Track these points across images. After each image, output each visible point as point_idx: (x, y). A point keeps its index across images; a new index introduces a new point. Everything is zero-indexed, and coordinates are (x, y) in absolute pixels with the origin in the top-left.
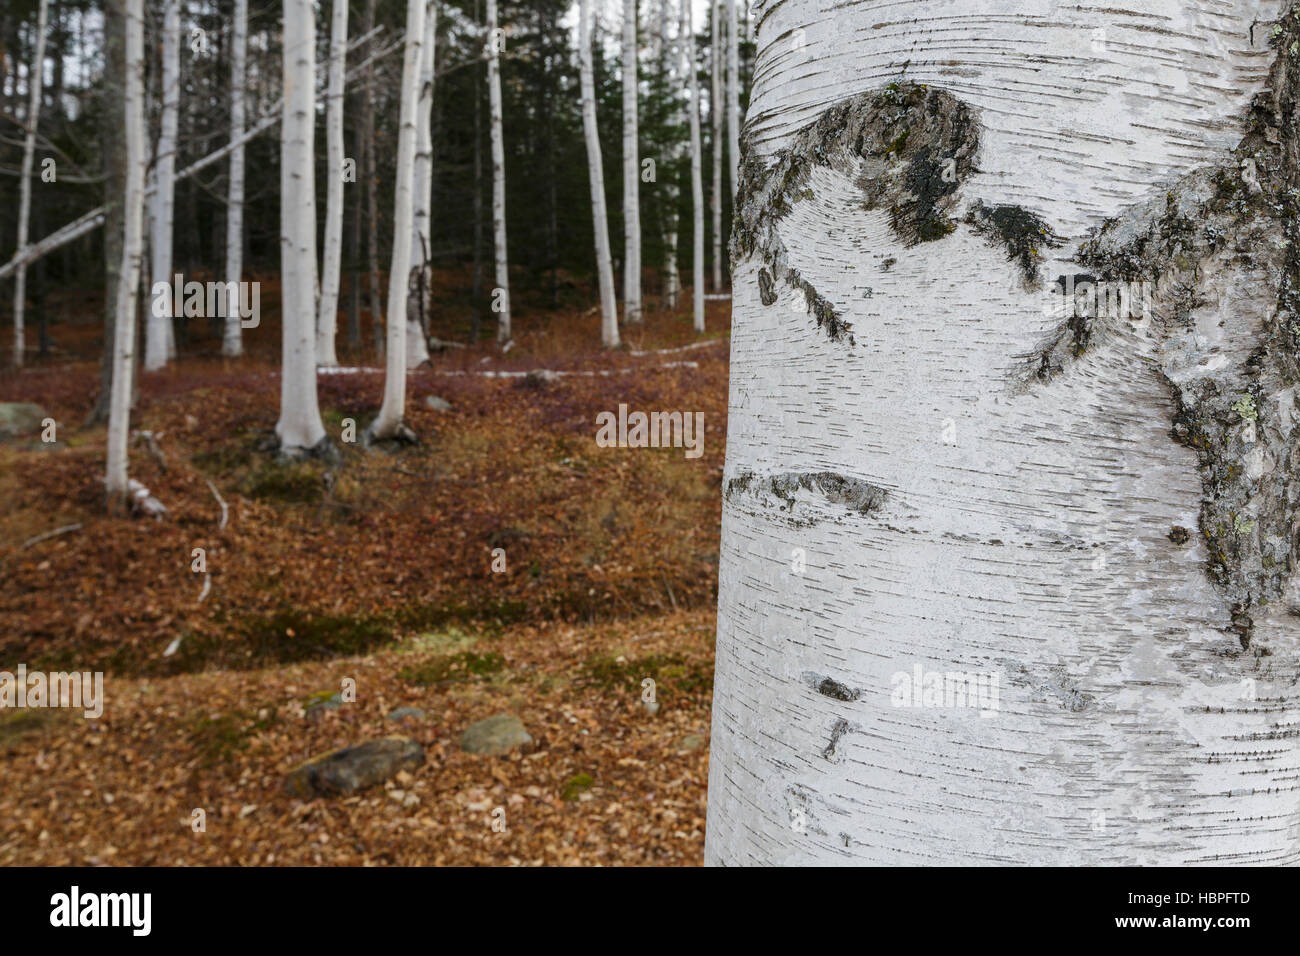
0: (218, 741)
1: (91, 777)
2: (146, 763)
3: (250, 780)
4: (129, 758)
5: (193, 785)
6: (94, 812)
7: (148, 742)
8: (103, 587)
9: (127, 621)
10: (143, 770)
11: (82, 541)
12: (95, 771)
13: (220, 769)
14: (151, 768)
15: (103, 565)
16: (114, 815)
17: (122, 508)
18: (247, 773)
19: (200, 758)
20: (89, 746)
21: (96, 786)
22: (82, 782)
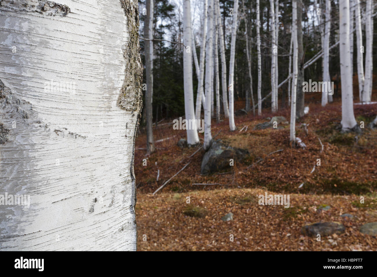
0: (289, 213)
1: (257, 217)
2: (271, 216)
3: (293, 227)
4: (267, 214)
5: (279, 225)
6: (254, 227)
7: (273, 211)
8: (287, 167)
9: (291, 177)
10: (269, 218)
11: (283, 154)
12: (258, 216)
13: (287, 222)
14: (271, 218)
15: (287, 161)
16: (258, 228)
17: (294, 145)
18: (294, 224)
19: (283, 218)
20: (259, 209)
21: (257, 220)
22: (254, 218)
